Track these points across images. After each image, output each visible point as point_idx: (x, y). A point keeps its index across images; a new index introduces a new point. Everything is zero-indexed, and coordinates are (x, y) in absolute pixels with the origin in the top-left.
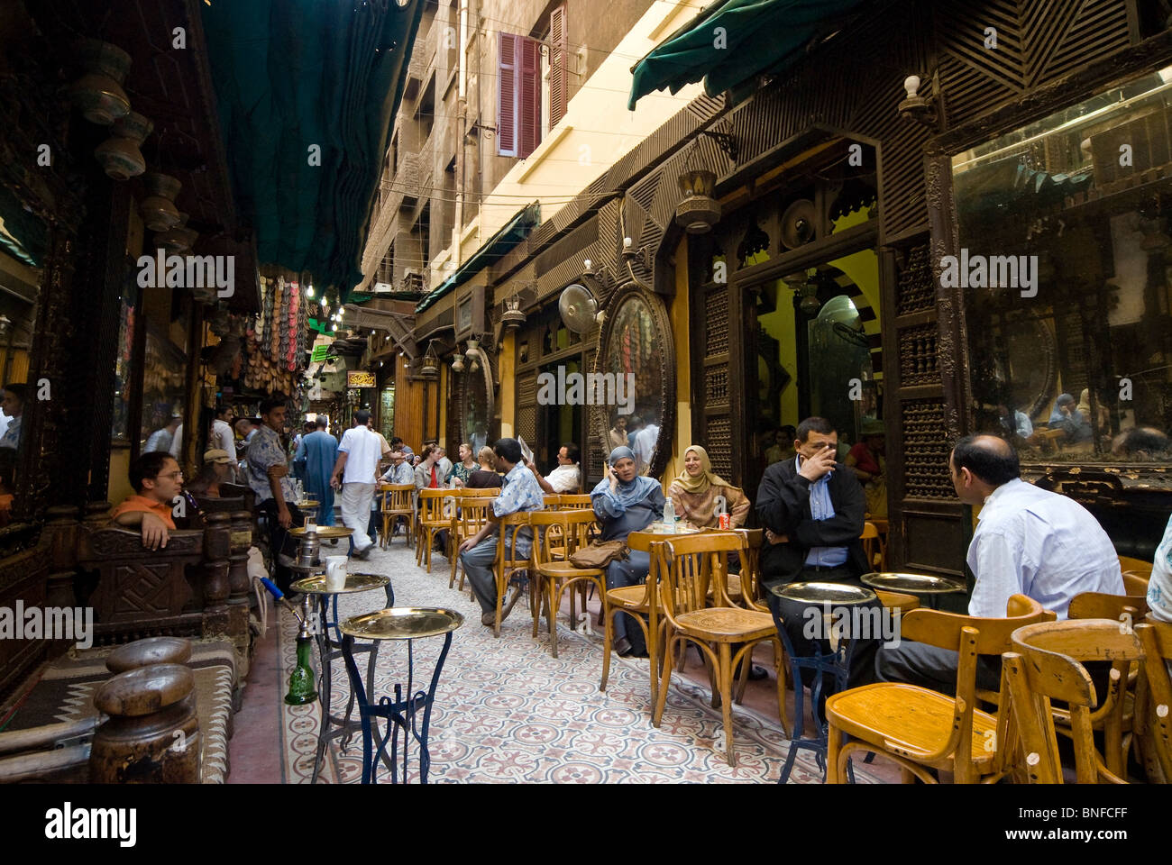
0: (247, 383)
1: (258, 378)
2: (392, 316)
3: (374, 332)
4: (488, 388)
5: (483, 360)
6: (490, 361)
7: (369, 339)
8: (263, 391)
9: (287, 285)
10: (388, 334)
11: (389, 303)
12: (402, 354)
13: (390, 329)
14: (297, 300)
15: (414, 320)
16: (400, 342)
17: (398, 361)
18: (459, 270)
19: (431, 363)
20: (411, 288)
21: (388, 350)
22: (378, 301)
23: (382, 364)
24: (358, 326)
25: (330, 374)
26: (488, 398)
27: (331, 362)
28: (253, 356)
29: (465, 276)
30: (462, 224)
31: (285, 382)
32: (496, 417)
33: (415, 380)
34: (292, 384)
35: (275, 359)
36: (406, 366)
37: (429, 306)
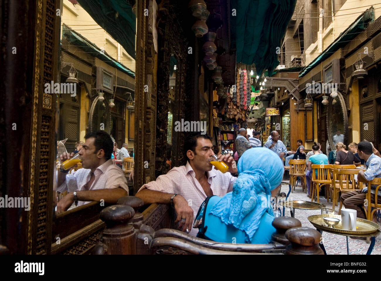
0: (228, 116)
1: (232, 113)
2: (287, 80)
3: (279, 89)
4: (344, 112)
5: (340, 98)
6: (344, 98)
7: (276, 92)
8: (234, 119)
9: (242, 71)
10: (285, 88)
11: (286, 74)
12: (293, 98)
13: (287, 87)
14: (246, 78)
15: (298, 81)
16: (291, 92)
17: (291, 102)
18: (323, 52)
19: (309, 101)
20: (296, 65)
21: (286, 97)
22: (280, 74)
23: (283, 104)
24: (271, 86)
25: (256, 110)
26: (344, 117)
27: (257, 104)
28: (230, 104)
29: (327, 55)
30: (323, 29)
31: (243, 115)
32: (349, 127)
33: (300, 110)
34: (245, 116)
35: (238, 105)
36: (295, 104)
37: (306, 73)
